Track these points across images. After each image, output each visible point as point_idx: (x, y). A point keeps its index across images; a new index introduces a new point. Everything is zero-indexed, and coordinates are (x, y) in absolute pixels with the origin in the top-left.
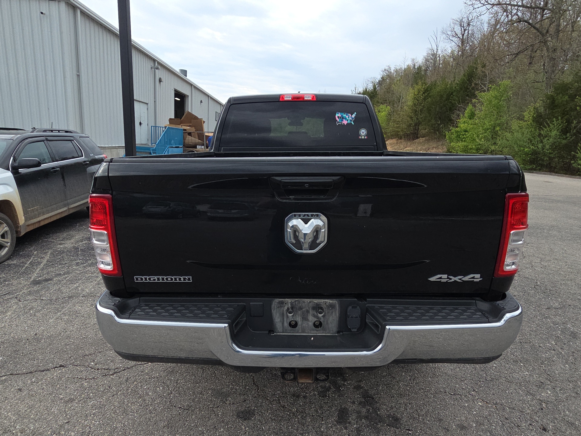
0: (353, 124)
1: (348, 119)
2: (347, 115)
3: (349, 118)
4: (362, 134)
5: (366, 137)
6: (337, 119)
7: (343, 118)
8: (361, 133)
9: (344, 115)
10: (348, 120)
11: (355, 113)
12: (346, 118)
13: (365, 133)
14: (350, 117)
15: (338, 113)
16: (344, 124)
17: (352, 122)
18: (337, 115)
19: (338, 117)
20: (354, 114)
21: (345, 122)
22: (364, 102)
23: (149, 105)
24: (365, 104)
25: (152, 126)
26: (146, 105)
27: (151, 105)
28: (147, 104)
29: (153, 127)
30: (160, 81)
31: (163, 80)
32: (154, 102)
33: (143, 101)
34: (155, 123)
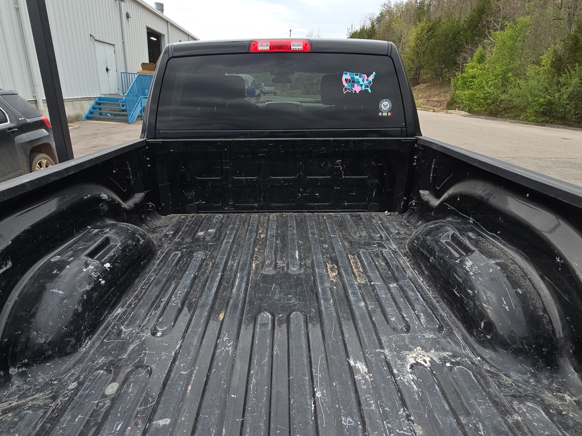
0: (370, 91)
1: (361, 83)
2: (360, 77)
3: (363, 81)
4: (384, 109)
5: (389, 114)
6: (344, 83)
7: (354, 82)
8: (383, 107)
9: (357, 77)
10: (361, 85)
11: (374, 73)
12: (359, 82)
13: (388, 107)
14: (365, 80)
15: (346, 74)
16: (355, 91)
17: (369, 89)
18: (345, 77)
19: (346, 80)
20: (372, 76)
21: (357, 89)
22: (389, 54)
23: (116, 46)
24: (390, 57)
25: (121, 73)
26: (112, 48)
27: (119, 47)
28: (114, 45)
29: (123, 74)
30: (128, 16)
31: (131, 15)
32: (122, 42)
33: (108, 42)
34: (126, 70)
